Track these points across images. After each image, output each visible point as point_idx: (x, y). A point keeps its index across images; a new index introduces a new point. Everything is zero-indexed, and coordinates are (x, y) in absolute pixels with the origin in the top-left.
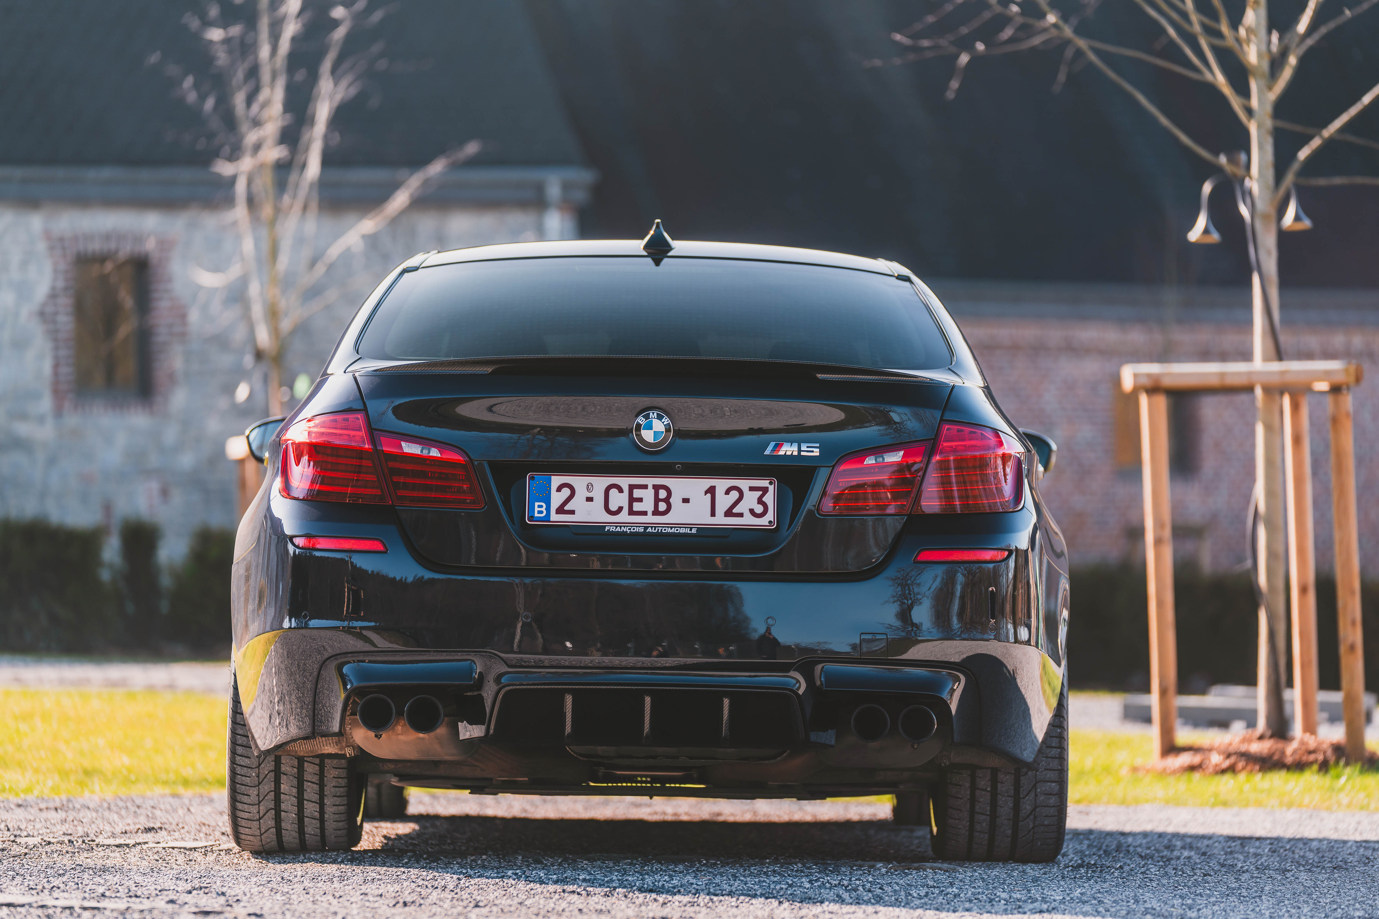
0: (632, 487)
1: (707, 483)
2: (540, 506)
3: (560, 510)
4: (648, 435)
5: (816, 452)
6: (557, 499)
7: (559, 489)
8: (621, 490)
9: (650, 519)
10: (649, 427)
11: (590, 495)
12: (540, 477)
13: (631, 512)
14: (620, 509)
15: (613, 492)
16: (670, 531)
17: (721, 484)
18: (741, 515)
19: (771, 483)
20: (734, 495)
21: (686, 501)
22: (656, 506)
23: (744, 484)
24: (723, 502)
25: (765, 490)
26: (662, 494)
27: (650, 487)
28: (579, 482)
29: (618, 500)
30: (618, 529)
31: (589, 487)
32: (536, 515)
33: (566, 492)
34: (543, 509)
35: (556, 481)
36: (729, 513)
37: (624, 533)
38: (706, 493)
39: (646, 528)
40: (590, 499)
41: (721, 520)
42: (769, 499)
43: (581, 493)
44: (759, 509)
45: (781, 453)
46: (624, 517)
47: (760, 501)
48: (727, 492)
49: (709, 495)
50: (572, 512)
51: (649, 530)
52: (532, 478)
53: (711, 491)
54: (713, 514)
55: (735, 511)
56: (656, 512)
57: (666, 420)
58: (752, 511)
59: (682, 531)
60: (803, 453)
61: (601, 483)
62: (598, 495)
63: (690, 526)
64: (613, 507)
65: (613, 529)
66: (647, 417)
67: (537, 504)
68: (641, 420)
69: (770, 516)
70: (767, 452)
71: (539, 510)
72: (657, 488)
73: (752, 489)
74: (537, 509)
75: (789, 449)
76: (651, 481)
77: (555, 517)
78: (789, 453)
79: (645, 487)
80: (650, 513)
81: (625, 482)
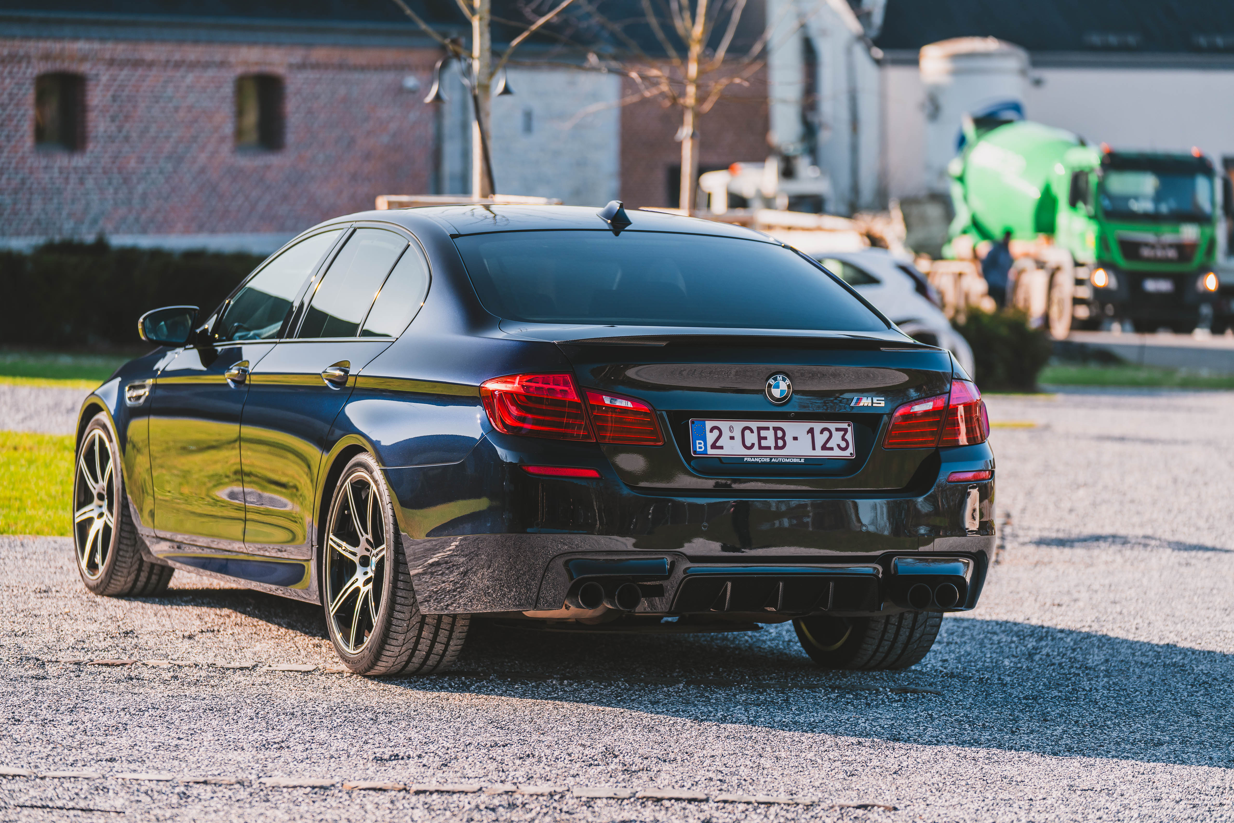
0: (759, 429)
1: (808, 425)
2: (700, 443)
3: (714, 446)
4: (776, 393)
5: (883, 404)
6: (711, 437)
7: (711, 431)
8: (752, 432)
9: (773, 452)
10: (777, 387)
11: (732, 435)
12: (698, 421)
13: (761, 448)
14: (753, 445)
15: (747, 432)
16: (786, 460)
17: (818, 426)
18: (832, 449)
19: (849, 425)
20: (826, 434)
21: (795, 439)
22: (776, 443)
23: (832, 426)
24: (820, 439)
25: (846, 430)
26: (780, 434)
27: (771, 429)
28: (724, 425)
29: (751, 438)
30: (753, 460)
31: (731, 429)
32: (698, 450)
33: (716, 433)
34: (702, 445)
35: (709, 424)
36: (824, 448)
37: (757, 463)
38: (808, 433)
39: (771, 459)
40: (732, 438)
41: (819, 453)
42: (849, 437)
43: (726, 434)
44: (843, 444)
45: (861, 404)
46: (756, 451)
47: (843, 439)
48: (822, 432)
49: (810, 434)
50: (721, 448)
51: (773, 460)
52: (693, 422)
53: (811, 431)
54: (814, 448)
55: (828, 446)
56: (777, 447)
57: (788, 381)
58: (839, 446)
59: (795, 460)
60: (874, 405)
61: (738, 425)
62: (737, 434)
63: (800, 457)
64: (748, 444)
65: (749, 460)
66: (775, 379)
67: (698, 442)
68: (771, 381)
69: (851, 450)
70: (852, 404)
71: (699, 445)
72: (776, 429)
73: (837, 430)
74: (698, 446)
75: (866, 402)
76: (771, 424)
77: (710, 451)
78: (866, 405)
79: (767, 429)
80: (773, 448)
81: (754, 425)
